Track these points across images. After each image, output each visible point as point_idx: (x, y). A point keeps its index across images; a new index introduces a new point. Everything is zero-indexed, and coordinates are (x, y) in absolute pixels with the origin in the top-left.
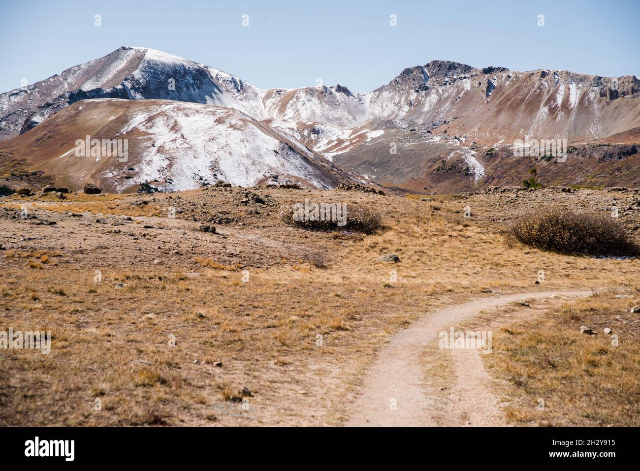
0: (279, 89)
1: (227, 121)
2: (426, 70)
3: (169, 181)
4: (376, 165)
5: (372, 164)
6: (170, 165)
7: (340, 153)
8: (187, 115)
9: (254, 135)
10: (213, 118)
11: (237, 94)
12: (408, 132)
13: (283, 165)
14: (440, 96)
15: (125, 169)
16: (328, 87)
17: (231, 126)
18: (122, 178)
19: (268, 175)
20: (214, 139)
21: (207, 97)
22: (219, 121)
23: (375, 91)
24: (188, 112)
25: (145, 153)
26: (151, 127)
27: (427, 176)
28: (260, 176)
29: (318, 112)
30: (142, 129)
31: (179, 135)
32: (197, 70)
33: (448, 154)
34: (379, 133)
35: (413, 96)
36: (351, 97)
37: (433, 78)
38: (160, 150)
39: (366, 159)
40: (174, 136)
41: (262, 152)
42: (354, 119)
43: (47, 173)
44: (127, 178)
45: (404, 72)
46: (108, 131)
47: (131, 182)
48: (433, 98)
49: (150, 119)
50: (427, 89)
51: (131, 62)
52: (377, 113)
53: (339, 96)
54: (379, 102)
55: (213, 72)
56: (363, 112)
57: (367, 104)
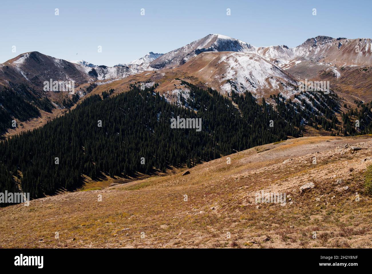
0: (263, 47)
1: (254, 58)
2: (315, 39)
3: (236, 79)
4: (300, 73)
5: (298, 73)
6: (236, 74)
7: (286, 69)
8: (240, 56)
9: (263, 63)
10: (249, 57)
11: (248, 49)
12: (310, 61)
13: (274, 73)
14: (321, 49)
15: (221, 75)
16: (280, 46)
17: (255, 60)
18: (220, 78)
19: (269, 77)
20: (250, 64)
21: (238, 50)
22: (251, 58)
23: (297, 47)
24: (240, 55)
25: (227, 70)
26: (228, 61)
27: (319, 77)
28: (266, 77)
29: (277, 54)
30: (225, 61)
31: (238, 63)
32: (235, 41)
33: (327, 69)
34: (299, 62)
35: (311, 49)
36: (288, 49)
37: (318, 42)
38: (232, 68)
39: (296, 71)
40: (236, 64)
41: (267, 69)
42: (290, 57)
43: (195, 77)
44: (222, 78)
45: (307, 40)
46: (214, 62)
47: (224, 79)
48: (318, 49)
49: (228, 58)
50: (316, 46)
51: (213, 39)
52: (298, 55)
53: (284, 49)
54: (298, 51)
55: (240, 42)
56: (293, 54)
57: (294, 52)
